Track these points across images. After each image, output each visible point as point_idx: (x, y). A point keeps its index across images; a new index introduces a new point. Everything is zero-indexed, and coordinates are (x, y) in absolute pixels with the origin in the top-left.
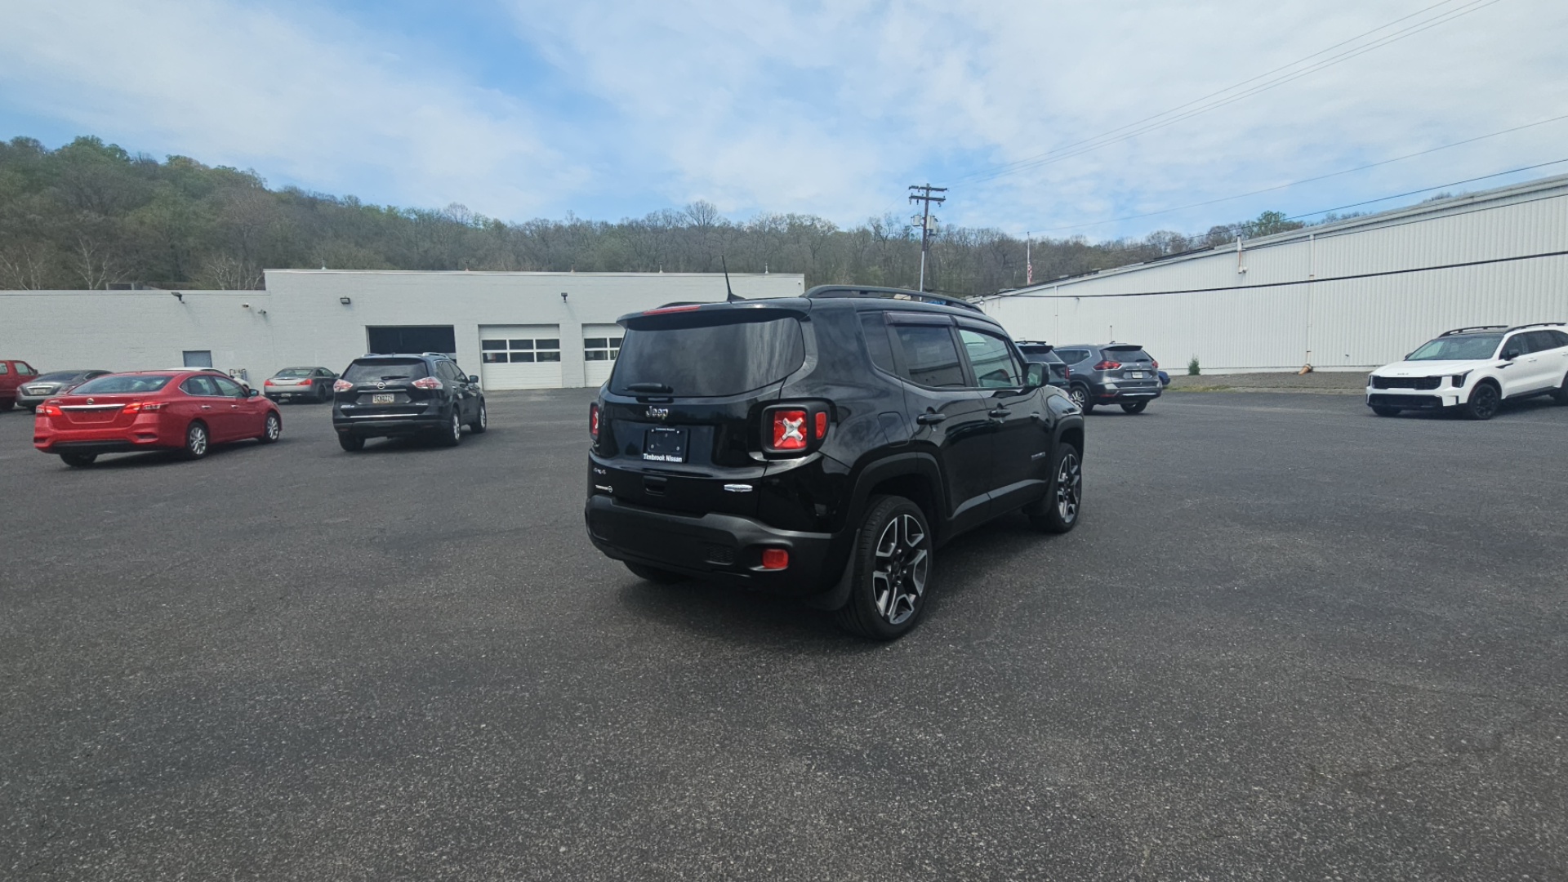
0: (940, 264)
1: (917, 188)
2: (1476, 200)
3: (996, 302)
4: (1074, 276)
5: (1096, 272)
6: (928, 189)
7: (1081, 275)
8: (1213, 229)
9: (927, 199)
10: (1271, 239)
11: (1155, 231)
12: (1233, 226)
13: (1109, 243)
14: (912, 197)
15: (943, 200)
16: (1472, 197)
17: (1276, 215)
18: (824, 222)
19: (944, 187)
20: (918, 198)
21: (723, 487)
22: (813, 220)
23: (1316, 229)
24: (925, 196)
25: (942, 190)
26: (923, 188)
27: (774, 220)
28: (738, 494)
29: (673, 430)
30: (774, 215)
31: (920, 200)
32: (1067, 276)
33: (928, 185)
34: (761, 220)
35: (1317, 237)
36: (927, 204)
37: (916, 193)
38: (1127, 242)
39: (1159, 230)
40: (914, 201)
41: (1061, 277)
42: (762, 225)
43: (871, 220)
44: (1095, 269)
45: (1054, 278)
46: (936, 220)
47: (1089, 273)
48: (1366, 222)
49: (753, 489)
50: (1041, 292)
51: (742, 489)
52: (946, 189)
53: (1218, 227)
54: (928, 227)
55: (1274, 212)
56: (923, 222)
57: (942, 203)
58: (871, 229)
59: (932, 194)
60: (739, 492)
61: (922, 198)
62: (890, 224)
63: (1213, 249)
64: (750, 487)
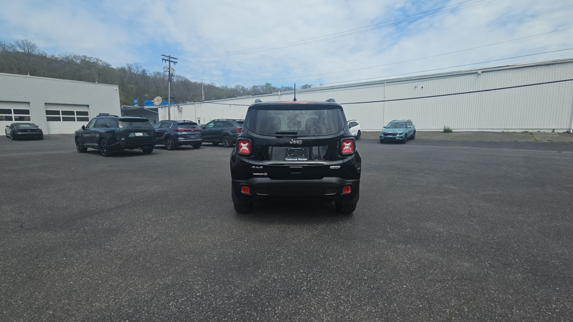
0: (161, 87)
1: (165, 56)
2: (333, 88)
3: (199, 104)
4: (229, 98)
5: (236, 97)
6: (170, 57)
7: (231, 97)
8: (253, 86)
9: (170, 61)
10: (287, 92)
11: (237, 85)
12: (259, 86)
13: (223, 87)
14: (163, 59)
15: (176, 63)
16: (332, 87)
17: (269, 84)
18: (104, 62)
19: (176, 58)
20: (166, 60)
21: (330, 168)
22: (98, 60)
23: (299, 91)
24: (168, 59)
25: (175, 59)
26: (167, 56)
27: (75, 57)
28: (335, 169)
29: (301, 148)
30: (74, 54)
31: (166, 61)
32: (226, 97)
33: (170, 55)
34: (66, 56)
35: (299, 93)
36: (170, 63)
37: (165, 58)
38: (229, 87)
39: (239, 84)
40: (164, 61)
41: (224, 97)
42: (67, 58)
43: (128, 64)
44: (236, 96)
45: (222, 98)
46: (174, 70)
47: (234, 97)
48: (313, 90)
49: (341, 167)
50: (218, 102)
51: (337, 167)
52: (177, 59)
53: (255, 86)
54: (171, 72)
55: (269, 83)
56: (168, 70)
57: (176, 64)
58: (127, 69)
59: (171, 60)
60: (336, 169)
61: (167, 60)
62: (137, 68)
63: (272, 93)
64: (340, 166)
